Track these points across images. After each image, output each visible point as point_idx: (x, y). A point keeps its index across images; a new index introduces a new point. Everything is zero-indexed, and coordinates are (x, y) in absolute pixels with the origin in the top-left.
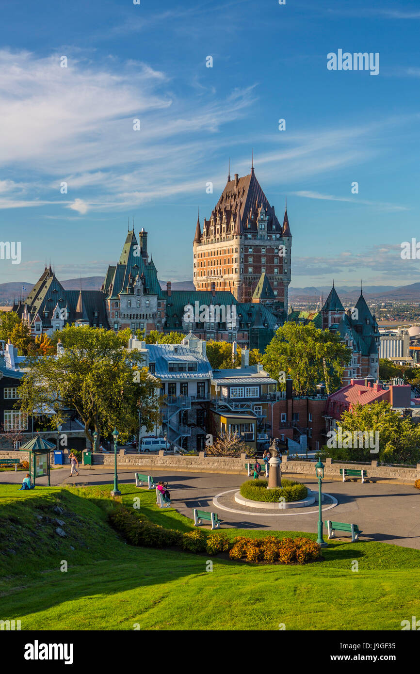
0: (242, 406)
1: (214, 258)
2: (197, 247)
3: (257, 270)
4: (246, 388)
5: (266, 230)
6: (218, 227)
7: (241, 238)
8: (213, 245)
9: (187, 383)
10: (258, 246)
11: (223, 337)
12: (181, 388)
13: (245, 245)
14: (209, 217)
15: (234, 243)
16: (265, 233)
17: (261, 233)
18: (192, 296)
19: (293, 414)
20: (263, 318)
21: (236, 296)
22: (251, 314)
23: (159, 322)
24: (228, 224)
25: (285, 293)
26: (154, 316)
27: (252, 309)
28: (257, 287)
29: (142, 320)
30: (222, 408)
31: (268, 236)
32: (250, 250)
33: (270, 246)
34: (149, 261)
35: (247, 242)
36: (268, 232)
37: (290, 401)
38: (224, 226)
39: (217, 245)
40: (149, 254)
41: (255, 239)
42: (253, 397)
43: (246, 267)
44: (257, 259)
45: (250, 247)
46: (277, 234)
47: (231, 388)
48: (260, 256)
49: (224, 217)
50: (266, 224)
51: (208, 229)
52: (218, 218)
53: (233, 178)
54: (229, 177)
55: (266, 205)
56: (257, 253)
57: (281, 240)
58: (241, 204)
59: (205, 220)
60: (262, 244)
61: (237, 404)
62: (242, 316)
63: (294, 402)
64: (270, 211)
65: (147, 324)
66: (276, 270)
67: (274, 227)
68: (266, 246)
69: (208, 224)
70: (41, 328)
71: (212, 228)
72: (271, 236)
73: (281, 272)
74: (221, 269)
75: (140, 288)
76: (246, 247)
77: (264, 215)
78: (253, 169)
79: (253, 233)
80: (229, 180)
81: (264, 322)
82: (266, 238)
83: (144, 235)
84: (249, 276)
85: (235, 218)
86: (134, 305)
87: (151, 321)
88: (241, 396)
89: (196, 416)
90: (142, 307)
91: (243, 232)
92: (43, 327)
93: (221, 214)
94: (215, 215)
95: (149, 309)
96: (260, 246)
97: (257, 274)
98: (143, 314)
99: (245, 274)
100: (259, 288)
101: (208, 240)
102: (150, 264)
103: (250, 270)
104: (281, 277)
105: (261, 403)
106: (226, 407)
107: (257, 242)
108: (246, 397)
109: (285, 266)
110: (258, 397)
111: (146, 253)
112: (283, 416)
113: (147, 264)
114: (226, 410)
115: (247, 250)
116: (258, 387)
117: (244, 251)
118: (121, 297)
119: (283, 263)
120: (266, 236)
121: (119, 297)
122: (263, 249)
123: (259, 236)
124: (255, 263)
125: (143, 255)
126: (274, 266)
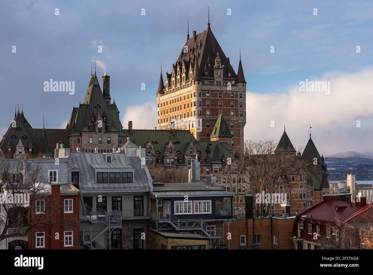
0: (190, 224)
1: (175, 105)
2: (161, 98)
3: (215, 113)
4: (194, 201)
5: (222, 76)
6: (178, 77)
7: (199, 84)
8: (174, 93)
9: (121, 197)
10: (214, 91)
12: (113, 202)
13: (202, 90)
14: (171, 71)
15: (192, 89)
16: (221, 80)
17: (217, 80)
18: (153, 134)
19: (254, 236)
20: (221, 155)
21: (195, 136)
22: (209, 151)
24: (187, 73)
25: (241, 134)
27: (210, 146)
28: (215, 127)
30: (164, 227)
31: (224, 82)
32: (208, 95)
33: (226, 91)
34: (112, 103)
35: (204, 88)
36: (224, 79)
37: (250, 221)
38: (184, 75)
39: (178, 93)
40: (111, 96)
41: (212, 85)
42: (204, 213)
43: (204, 110)
44: (214, 103)
45: (207, 92)
46: (233, 80)
47: (175, 202)
48: (217, 100)
49: (184, 67)
50: (222, 72)
51: (170, 80)
52: (178, 70)
53: (191, 36)
54: (188, 36)
55: (222, 55)
56: (213, 97)
57: (237, 86)
58: (199, 55)
59: (167, 73)
60: (219, 89)
61: (185, 221)
62: (201, 153)
63: (256, 222)
64: (225, 61)
66: (232, 113)
67: (229, 75)
68: (223, 91)
69: (169, 76)
71: (173, 79)
72: (227, 83)
73: (236, 115)
74: (181, 113)
75: (101, 126)
76: (204, 92)
77: (220, 64)
78: (209, 24)
79: (210, 79)
80: (188, 38)
81: (222, 158)
82: (222, 85)
83: (107, 79)
84: (207, 118)
85: (193, 67)
86: (95, 141)
88: (189, 212)
89: (132, 238)
90: (104, 143)
91: (200, 78)
93: (181, 65)
94: (175, 67)
95: (109, 145)
96: (217, 91)
97: (214, 116)
98: (105, 150)
99: (203, 116)
100: (216, 129)
101: (169, 90)
102: (112, 105)
103: (208, 113)
104: (237, 119)
105: (214, 220)
106: (169, 225)
107: (214, 88)
108: (195, 213)
109: (240, 109)
110: (210, 213)
111: (109, 95)
112: (243, 238)
113: (109, 105)
114: (169, 229)
115: (204, 95)
116: (210, 201)
117: (202, 95)
118: (83, 134)
119: (239, 106)
120: (222, 83)
121: (81, 134)
122: (220, 93)
123: (215, 82)
124: (212, 106)
125: (106, 97)
126: (230, 109)
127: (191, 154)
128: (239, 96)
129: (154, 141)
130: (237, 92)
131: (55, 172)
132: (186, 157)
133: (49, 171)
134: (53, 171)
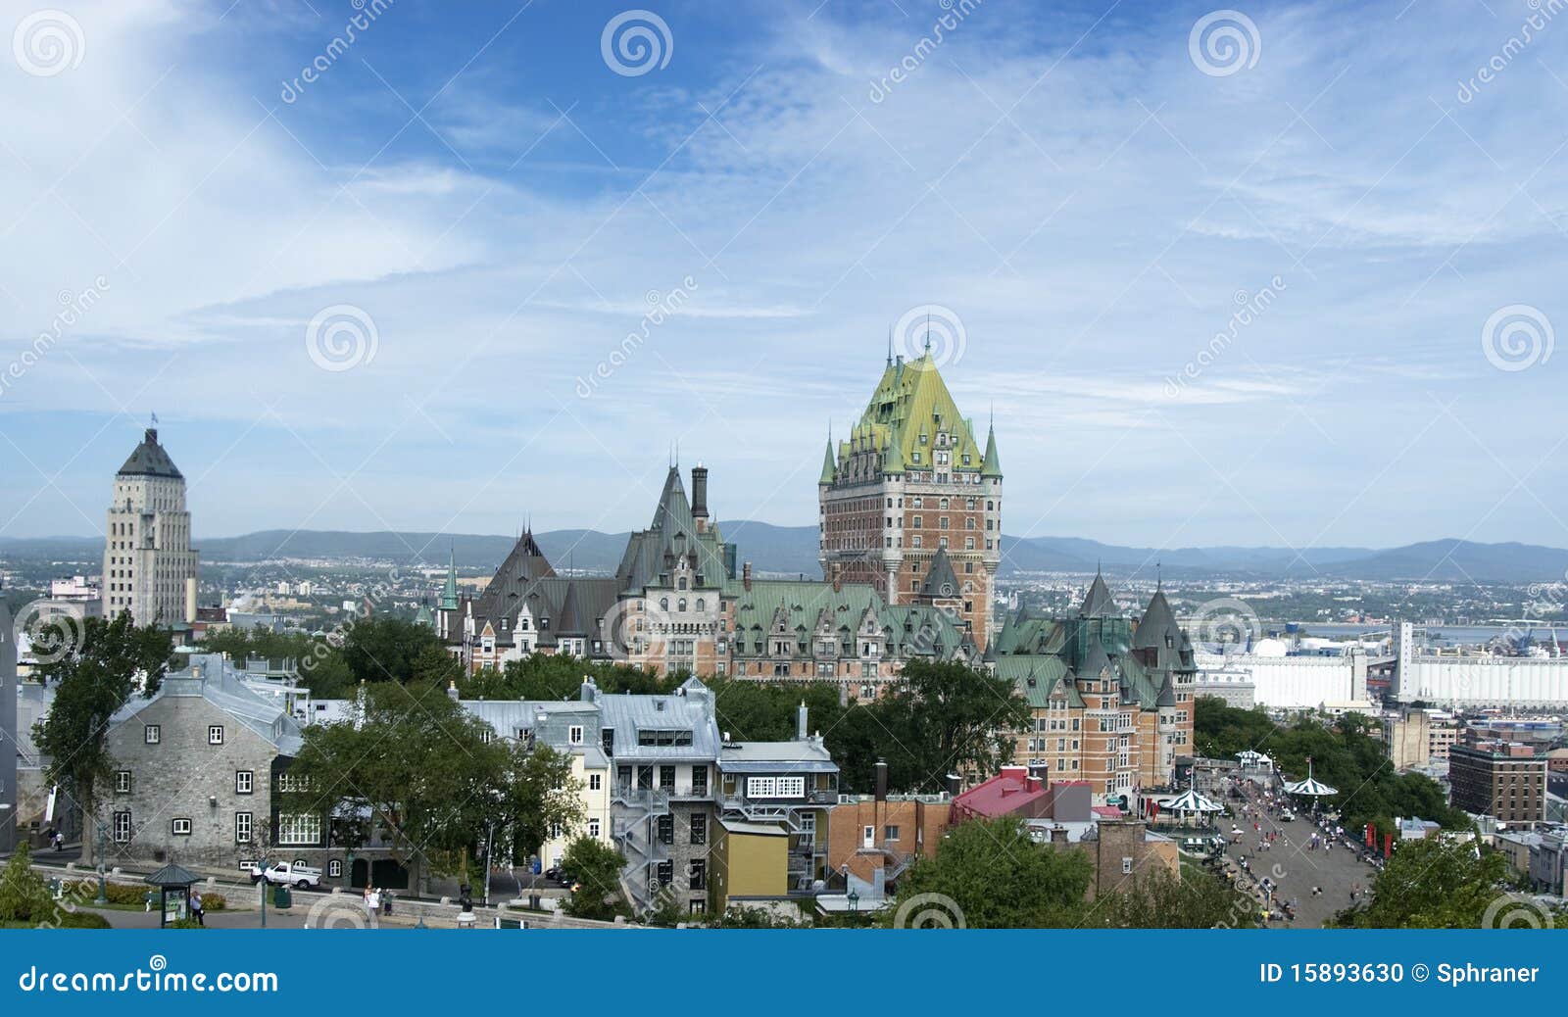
0: (772, 811)
1: (853, 516)
2: (827, 494)
3: (931, 540)
4: (778, 778)
5: (950, 463)
6: (862, 456)
7: (898, 480)
10: (931, 494)
11: (851, 670)
12: (662, 774)
13: (906, 494)
15: (885, 490)
18: (793, 588)
19: (887, 828)
20: (934, 635)
22: (909, 626)
23: (722, 640)
25: (988, 586)
26: (713, 627)
29: (690, 636)
31: (954, 475)
32: (917, 503)
33: (958, 495)
35: (910, 489)
36: (955, 467)
37: (881, 805)
38: (871, 454)
39: (858, 491)
40: (710, 508)
41: (927, 482)
42: (792, 796)
43: (908, 536)
44: (931, 519)
45: (916, 497)
46: (973, 471)
47: (749, 779)
48: (937, 514)
49: (872, 438)
50: (950, 453)
52: (862, 440)
53: (894, 363)
54: (889, 360)
55: (955, 417)
56: (929, 508)
57: (981, 484)
60: (941, 491)
61: (763, 807)
62: (892, 631)
63: (891, 807)
64: (960, 428)
65: (699, 643)
66: (968, 543)
67: (967, 458)
68: (950, 495)
70: (493, 649)
71: (851, 458)
72: (960, 477)
73: (979, 545)
74: (864, 537)
75: (685, 576)
76: (909, 496)
77: (947, 435)
79: (923, 469)
80: (888, 366)
82: (949, 480)
83: (699, 475)
84: (914, 551)
86: (673, 606)
87: (706, 638)
88: (769, 793)
90: (690, 610)
91: (904, 468)
92: (497, 646)
95: (702, 614)
96: (937, 494)
97: (930, 550)
98: (692, 625)
99: (905, 549)
101: (845, 480)
102: (711, 528)
103: (916, 540)
104: (980, 555)
105: (806, 806)
107: (931, 488)
108: (778, 796)
109: (987, 534)
110: (801, 795)
111: (706, 509)
112: (869, 830)
113: (706, 530)
115: (909, 502)
116: (802, 779)
117: (903, 504)
118: (649, 593)
119: (985, 527)
120: (950, 477)
121: (645, 592)
122: (943, 500)
123: (936, 477)
124: (926, 527)
125: (698, 512)
126: (966, 534)
127: (871, 635)
128: (985, 505)
129: (795, 606)
130: (982, 496)
131: (579, 730)
132: (860, 641)
133: (571, 727)
134: (576, 727)
